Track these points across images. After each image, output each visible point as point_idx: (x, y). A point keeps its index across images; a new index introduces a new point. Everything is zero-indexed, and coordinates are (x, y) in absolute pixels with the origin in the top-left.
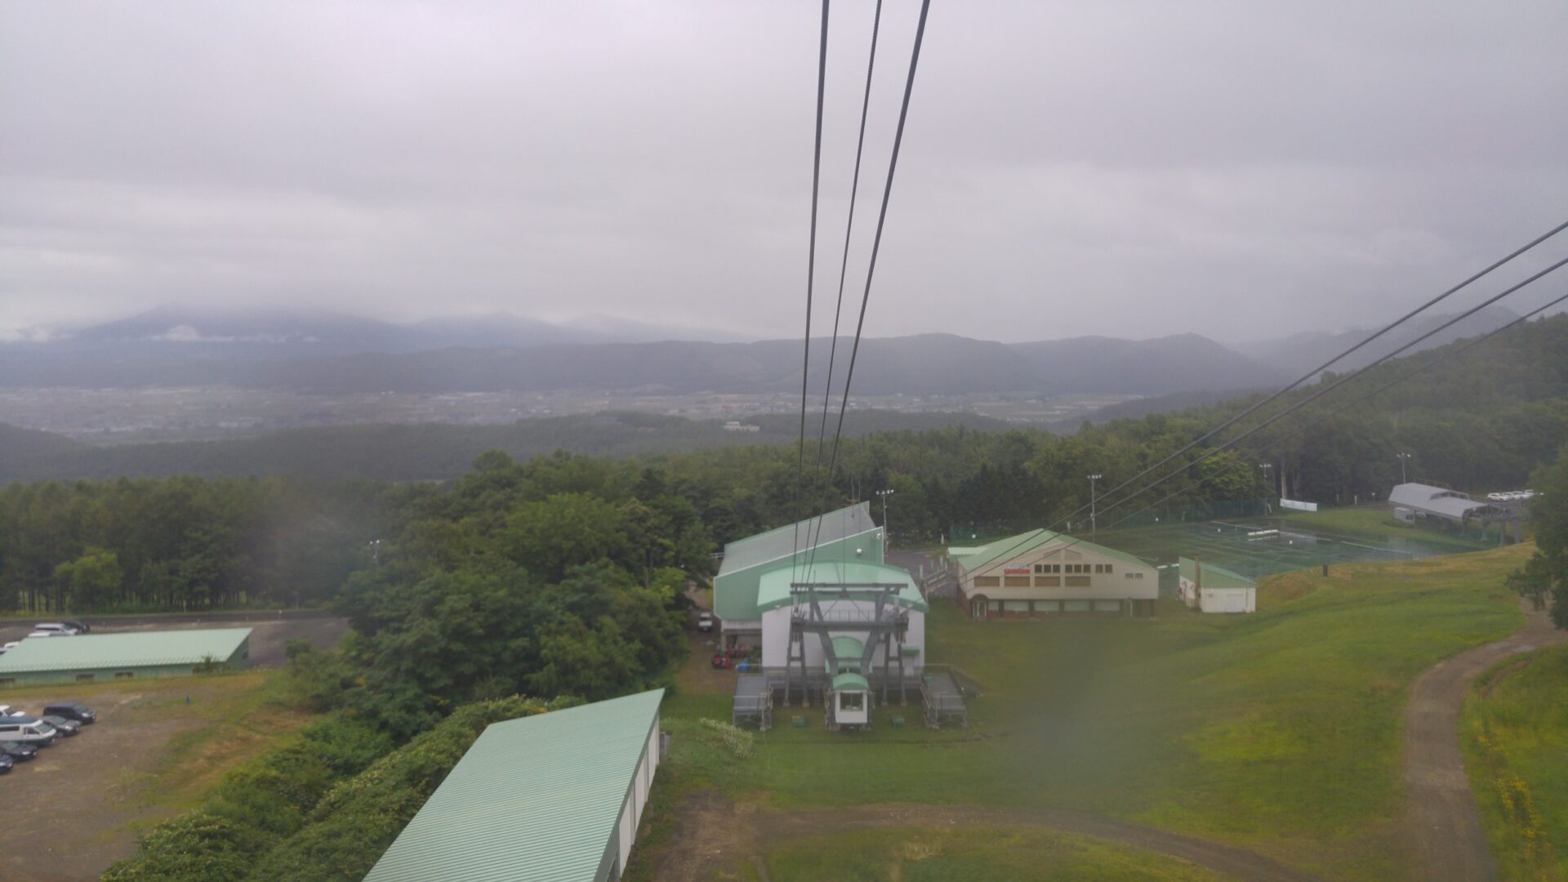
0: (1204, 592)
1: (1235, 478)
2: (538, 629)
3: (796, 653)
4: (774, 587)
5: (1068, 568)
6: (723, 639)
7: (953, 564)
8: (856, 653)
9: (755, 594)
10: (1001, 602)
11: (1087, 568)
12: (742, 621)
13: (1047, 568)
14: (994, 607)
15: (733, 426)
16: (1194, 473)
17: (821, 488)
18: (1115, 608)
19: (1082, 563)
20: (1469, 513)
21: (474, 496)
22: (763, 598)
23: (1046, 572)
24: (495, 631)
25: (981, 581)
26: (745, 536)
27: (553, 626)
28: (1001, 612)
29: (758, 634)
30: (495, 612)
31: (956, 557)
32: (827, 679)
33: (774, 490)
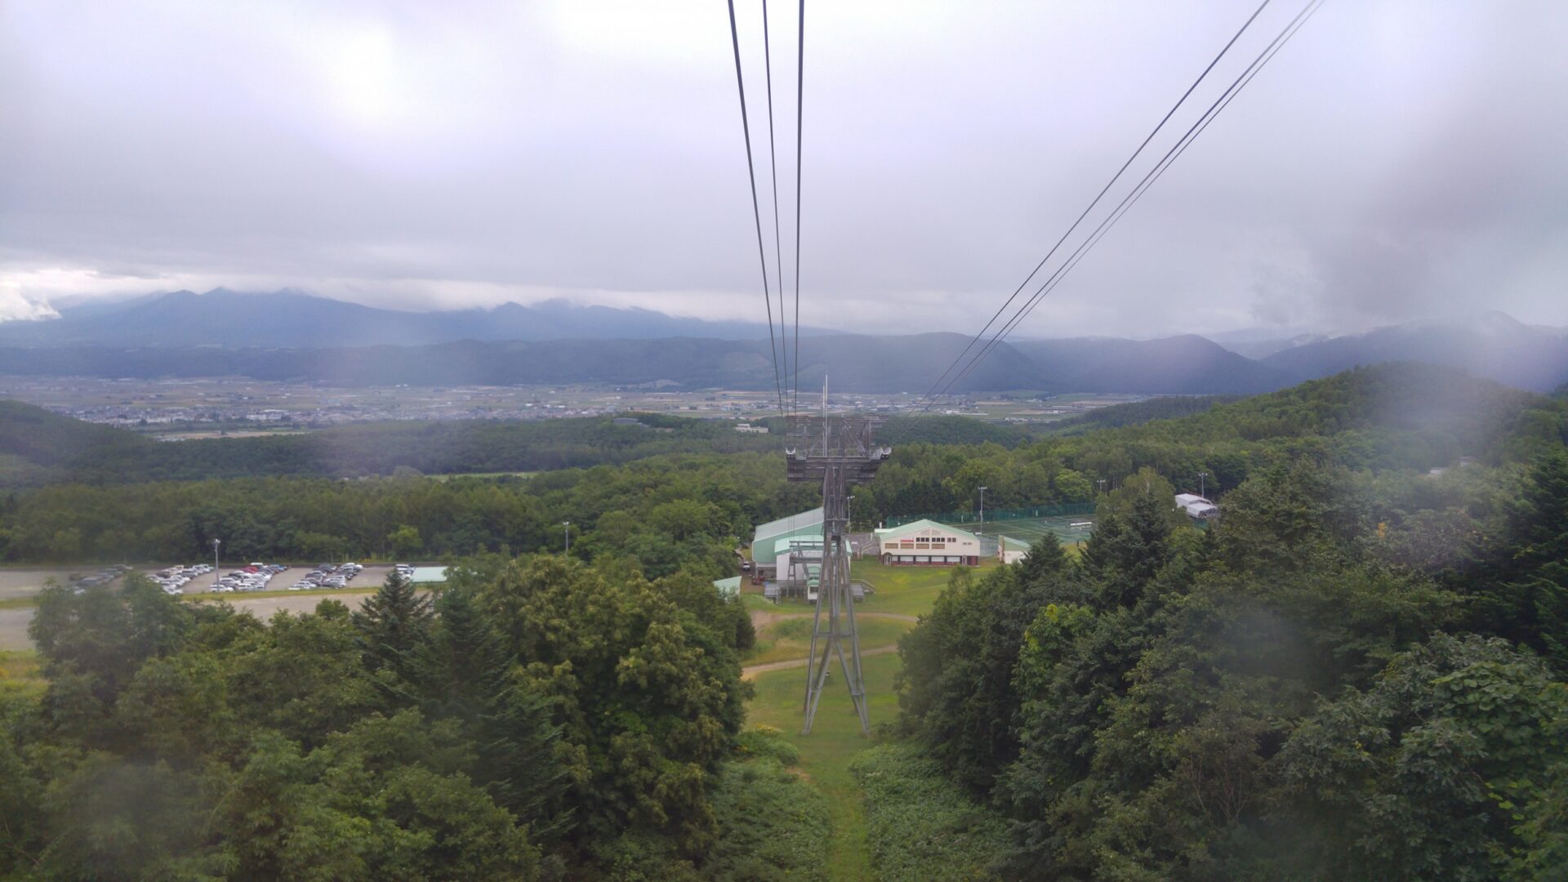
0: (1006, 553)
1: (1078, 489)
2: (680, 559)
3: (792, 573)
4: (782, 545)
5: (934, 540)
6: (757, 572)
7: (877, 539)
8: (817, 571)
9: (773, 548)
10: (899, 557)
11: (943, 540)
12: (766, 563)
13: (923, 540)
14: (895, 559)
15: (744, 428)
16: (1052, 484)
17: (811, 494)
18: (958, 560)
19: (940, 537)
20: (1203, 513)
21: (609, 498)
22: (776, 550)
23: (922, 541)
24: (661, 561)
25: (888, 546)
26: (765, 523)
27: (686, 559)
28: (899, 562)
29: (774, 570)
30: (661, 552)
31: (878, 534)
32: (805, 582)
33: (782, 496)
